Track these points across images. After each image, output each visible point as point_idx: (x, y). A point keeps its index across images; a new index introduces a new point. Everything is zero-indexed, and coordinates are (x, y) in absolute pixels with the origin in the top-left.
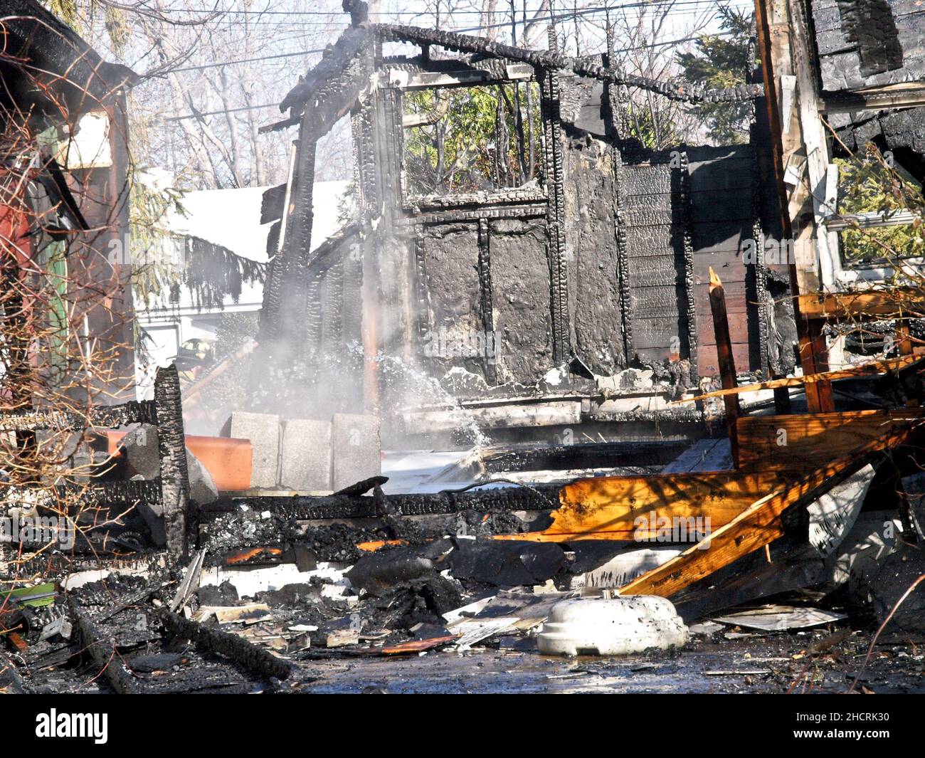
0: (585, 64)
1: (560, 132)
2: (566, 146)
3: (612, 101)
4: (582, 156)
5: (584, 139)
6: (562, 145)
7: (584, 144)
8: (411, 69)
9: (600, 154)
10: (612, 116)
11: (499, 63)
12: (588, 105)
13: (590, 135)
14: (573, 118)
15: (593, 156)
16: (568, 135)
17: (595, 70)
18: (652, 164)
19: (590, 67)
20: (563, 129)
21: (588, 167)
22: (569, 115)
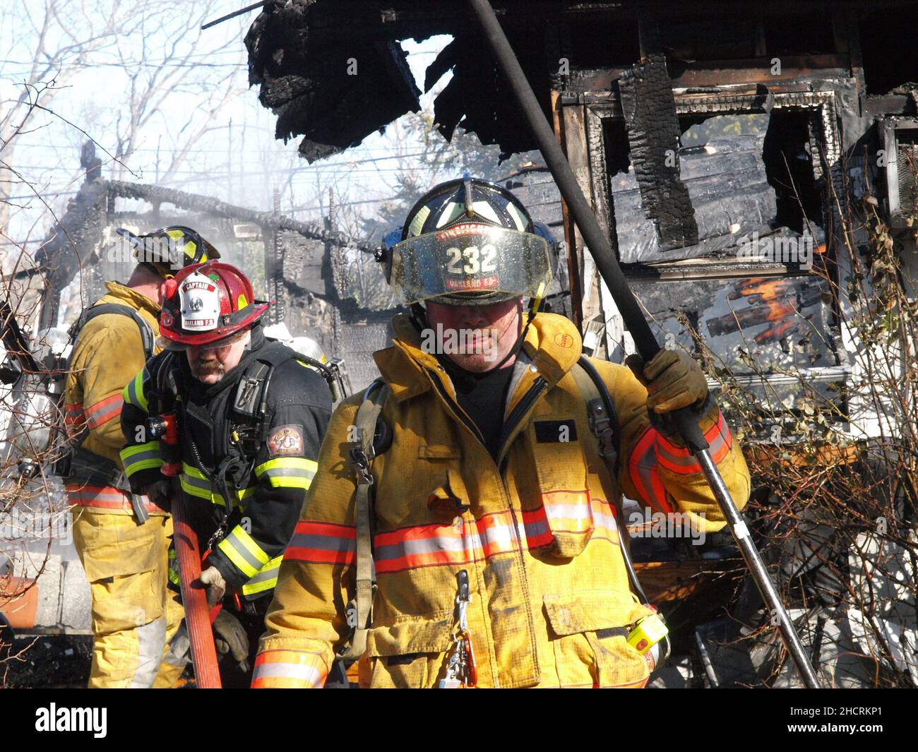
0: (311, 226)
1: (282, 290)
2: (288, 303)
3: (333, 262)
4: (303, 314)
5: (305, 297)
6: (284, 302)
7: (306, 302)
8: (141, 224)
9: (320, 313)
10: (332, 276)
11: (227, 222)
12: (310, 265)
13: (311, 294)
14: (295, 276)
15: (313, 313)
16: (290, 293)
17: (320, 233)
18: (369, 323)
19: (315, 229)
20: (286, 287)
21: (309, 324)
22: (291, 274)
